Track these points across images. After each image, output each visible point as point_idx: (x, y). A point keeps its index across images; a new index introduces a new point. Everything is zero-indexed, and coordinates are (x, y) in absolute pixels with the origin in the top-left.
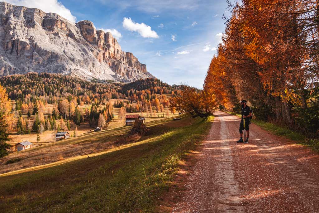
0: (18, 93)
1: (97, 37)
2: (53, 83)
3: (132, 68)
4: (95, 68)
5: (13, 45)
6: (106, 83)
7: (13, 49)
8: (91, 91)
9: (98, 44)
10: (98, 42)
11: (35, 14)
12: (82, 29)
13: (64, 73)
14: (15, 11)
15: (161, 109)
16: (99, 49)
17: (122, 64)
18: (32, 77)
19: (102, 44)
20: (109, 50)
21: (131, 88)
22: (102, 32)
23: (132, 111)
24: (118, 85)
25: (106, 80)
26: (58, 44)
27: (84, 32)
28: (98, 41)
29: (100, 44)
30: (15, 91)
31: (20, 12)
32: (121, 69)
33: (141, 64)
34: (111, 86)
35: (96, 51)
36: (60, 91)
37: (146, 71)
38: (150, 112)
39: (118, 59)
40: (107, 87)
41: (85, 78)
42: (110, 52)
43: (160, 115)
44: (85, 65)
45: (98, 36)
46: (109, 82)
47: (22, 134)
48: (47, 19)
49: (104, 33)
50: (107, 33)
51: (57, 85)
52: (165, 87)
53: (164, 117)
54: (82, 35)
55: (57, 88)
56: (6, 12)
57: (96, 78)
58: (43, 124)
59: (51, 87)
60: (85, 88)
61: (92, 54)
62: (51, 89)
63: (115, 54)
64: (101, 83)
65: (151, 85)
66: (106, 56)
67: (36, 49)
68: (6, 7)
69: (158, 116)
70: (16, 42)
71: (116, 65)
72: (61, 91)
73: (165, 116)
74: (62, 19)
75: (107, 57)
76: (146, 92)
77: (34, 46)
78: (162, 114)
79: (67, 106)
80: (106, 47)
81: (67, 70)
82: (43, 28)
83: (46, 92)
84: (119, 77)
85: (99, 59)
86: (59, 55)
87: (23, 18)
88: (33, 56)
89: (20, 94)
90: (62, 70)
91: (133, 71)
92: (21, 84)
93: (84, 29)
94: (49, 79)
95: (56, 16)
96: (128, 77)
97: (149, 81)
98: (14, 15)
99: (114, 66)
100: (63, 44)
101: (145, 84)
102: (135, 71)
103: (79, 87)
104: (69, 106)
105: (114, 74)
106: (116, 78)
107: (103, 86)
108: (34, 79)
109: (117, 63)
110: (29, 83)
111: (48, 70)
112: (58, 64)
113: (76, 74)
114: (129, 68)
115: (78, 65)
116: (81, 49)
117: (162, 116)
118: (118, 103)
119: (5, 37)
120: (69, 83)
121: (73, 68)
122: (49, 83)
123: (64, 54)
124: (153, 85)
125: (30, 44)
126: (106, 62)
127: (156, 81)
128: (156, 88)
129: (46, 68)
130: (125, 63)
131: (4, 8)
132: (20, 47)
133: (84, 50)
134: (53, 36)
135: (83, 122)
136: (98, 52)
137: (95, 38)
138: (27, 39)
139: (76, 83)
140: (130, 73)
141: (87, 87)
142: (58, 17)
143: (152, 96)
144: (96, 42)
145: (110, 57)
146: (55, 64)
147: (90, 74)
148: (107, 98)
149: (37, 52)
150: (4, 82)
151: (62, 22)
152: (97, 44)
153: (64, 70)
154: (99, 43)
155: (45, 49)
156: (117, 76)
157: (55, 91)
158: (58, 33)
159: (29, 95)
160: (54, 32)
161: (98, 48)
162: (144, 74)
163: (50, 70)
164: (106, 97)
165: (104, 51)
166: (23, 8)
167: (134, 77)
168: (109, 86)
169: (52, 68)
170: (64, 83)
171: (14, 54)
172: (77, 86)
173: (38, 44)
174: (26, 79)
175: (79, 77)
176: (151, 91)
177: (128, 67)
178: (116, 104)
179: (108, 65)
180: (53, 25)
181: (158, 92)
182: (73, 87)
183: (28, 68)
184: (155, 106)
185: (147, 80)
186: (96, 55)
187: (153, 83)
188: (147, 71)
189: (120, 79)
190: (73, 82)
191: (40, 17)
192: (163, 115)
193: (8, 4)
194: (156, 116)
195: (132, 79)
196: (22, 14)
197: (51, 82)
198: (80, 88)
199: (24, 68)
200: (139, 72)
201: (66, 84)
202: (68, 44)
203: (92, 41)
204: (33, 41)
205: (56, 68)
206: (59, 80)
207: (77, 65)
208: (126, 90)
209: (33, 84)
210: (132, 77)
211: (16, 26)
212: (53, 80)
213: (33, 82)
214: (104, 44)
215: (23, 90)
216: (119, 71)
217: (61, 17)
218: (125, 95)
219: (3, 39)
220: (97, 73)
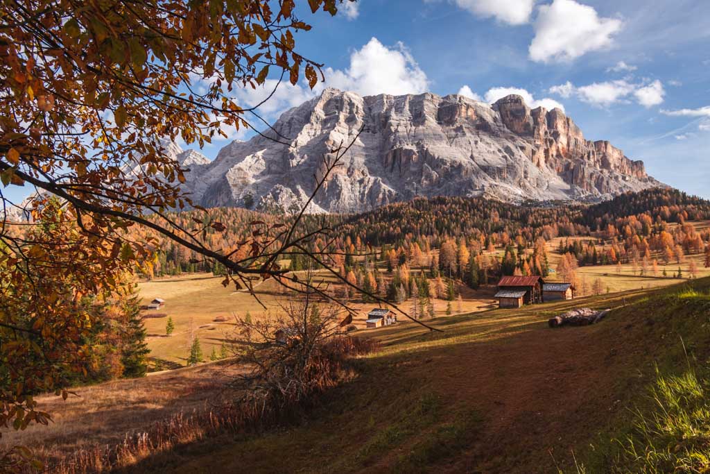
0: (396, 231)
1: (532, 123)
2: (451, 213)
3: (609, 172)
4: (529, 179)
5: (394, 157)
6: (551, 206)
7: (394, 163)
8: (517, 223)
9: (534, 134)
10: (534, 131)
11: (426, 103)
12: (504, 112)
13: (471, 193)
14: (397, 104)
15: (676, 257)
16: (537, 143)
17: (587, 166)
18: (419, 204)
19: (542, 133)
20: (556, 142)
21: (606, 213)
22: (542, 111)
23: (598, 262)
24: (577, 208)
25: (552, 201)
26: (461, 146)
27: (508, 116)
28: (534, 128)
29: (539, 134)
30: (391, 229)
31: (404, 105)
32: (583, 176)
33: (632, 161)
34: (560, 212)
35: (529, 147)
36: (461, 225)
37: (644, 174)
38: (643, 265)
39: (577, 158)
40: (551, 215)
41: (509, 200)
42: (560, 145)
43: (671, 270)
44: (509, 177)
45: (534, 119)
46: (556, 205)
47: (369, 303)
48: (445, 106)
49: (545, 112)
50: (552, 111)
51: (457, 215)
52: (694, 204)
53: (683, 276)
54: (503, 123)
55: (457, 221)
56: (385, 108)
57: (532, 198)
58: (404, 285)
59: (445, 220)
60: (507, 218)
61: (523, 155)
62: (446, 223)
63: (571, 148)
64: (540, 206)
65: (653, 204)
66: (550, 154)
67: (427, 159)
68: (385, 100)
69: (665, 274)
70: (398, 153)
71: (573, 169)
72: (464, 225)
73: (684, 274)
74: (467, 102)
75: (552, 155)
76: (638, 220)
77: (425, 155)
78: (676, 268)
79: (452, 252)
80: (552, 138)
81: (477, 188)
82: (439, 123)
83: (437, 229)
84: (578, 192)
85: (536, 163)
86: (463, 164)
87: (409, 112)
88: (422, 170)
89: (398, 234)
90: (469, 190)
91: (611, 178)
92: (401, 218)
93: (507, 111)
94: (444, 206)
95: (458, 99)
96: (600, 190)
97: (649, 195)
98: (396, 111)
99: (568, 173)
100: (470, 143)
101: (638, 202)
102: (616, 178)
103: (495, 218)
104: (458, 252)
105: (568, 187)
106: (574, 194)
107: (543, 213)
108: (421, 209)
109: (574, 166)
110: (414, 215)
111: (446, 192)
112: (462, 180)
113: (492, 194)
114: (601, 172)
115: (497, 178)
116: (503, 148)
117: (677, 273)
118: (568, 245)
119: (383, 147)
120: (478, 210)
121: (486, 184)
122: (443, 213)
123: (472, 161)
124: (661, 203)
125: (418, 152)
126: (551, 165)
127: (668, 194)
128: (666, 210)
129: (442, 188)
130: (593, 164)
131: (382, 104)
132: (404, 160)
133: (508, 150)
134: (453, 133)
135: (484, 283)
136: (535, 149)
137: (528, 124)
138: (414, 146)
139: (490, 210)
140: (605, 183)
141: (512, 216)
142: (462, 99)
143: (654, 227)
144: (529, 131)
145: (559, 155)
146: (456, 179)
147: (519, 191)
148: (546, 236)
149: (429, 164)
150: (378, 216)
151: (468, 107)
152: (532, 134)
153: (472, 189)
154: (536, 132)
155: (440, 158)
156: (576, 191)
157: (453, 225)
158: (461, 126)
159: (411, 235)
160: (455, 127)
161: (535, 141)
162: (640, 181)
163: (449, 190)
164: (545, 233)
165: (547, 146)
166: (408, 97)
167: (614, 190)
168: (555, 212)
169: (453, 187)
170: (469, 212)
171: (396, 171)
172: (492, 215)
173: (430, 150)
174: (409, 209)
175: (499, 199)
176: (654, 217)
177: (600, 170)
178: (564, 246)
179: (556, 172)
180: (453, 115)
181: (673, 218)
182: (486, 216)
183: (414, 192)
184: (660, 250)
185: (645, 193)
186: (531, 155)
187: (659, 199)
188: (647, 175)
189: (582, 196)
190: (486, 209)
191: (433, 106)
192: (680, 271)
193: (387, 96)
194: (660, 274)
195: (608, 194)
196: (407, 107)
197: (448, 211)
198: (497, 219)
199: (409, 191)
200: (627, 179)
201: (472, 212)
202: (479, 142)
203: (522, 130)
204: (423, 147)
205: (459, 187)
206: (461, 207)
207: (494, 178)
208: (593, 217)
209: (419, 217)
210: (610, 189)
211: (399, 127)
212: (451, 207)
213: (419, 212)
214: (546, 133)
215: (403, 226)
216: (578, 181)
217: (467, 99)
218: (588, 228)
219: (381, 151)
220: (533, 189)
